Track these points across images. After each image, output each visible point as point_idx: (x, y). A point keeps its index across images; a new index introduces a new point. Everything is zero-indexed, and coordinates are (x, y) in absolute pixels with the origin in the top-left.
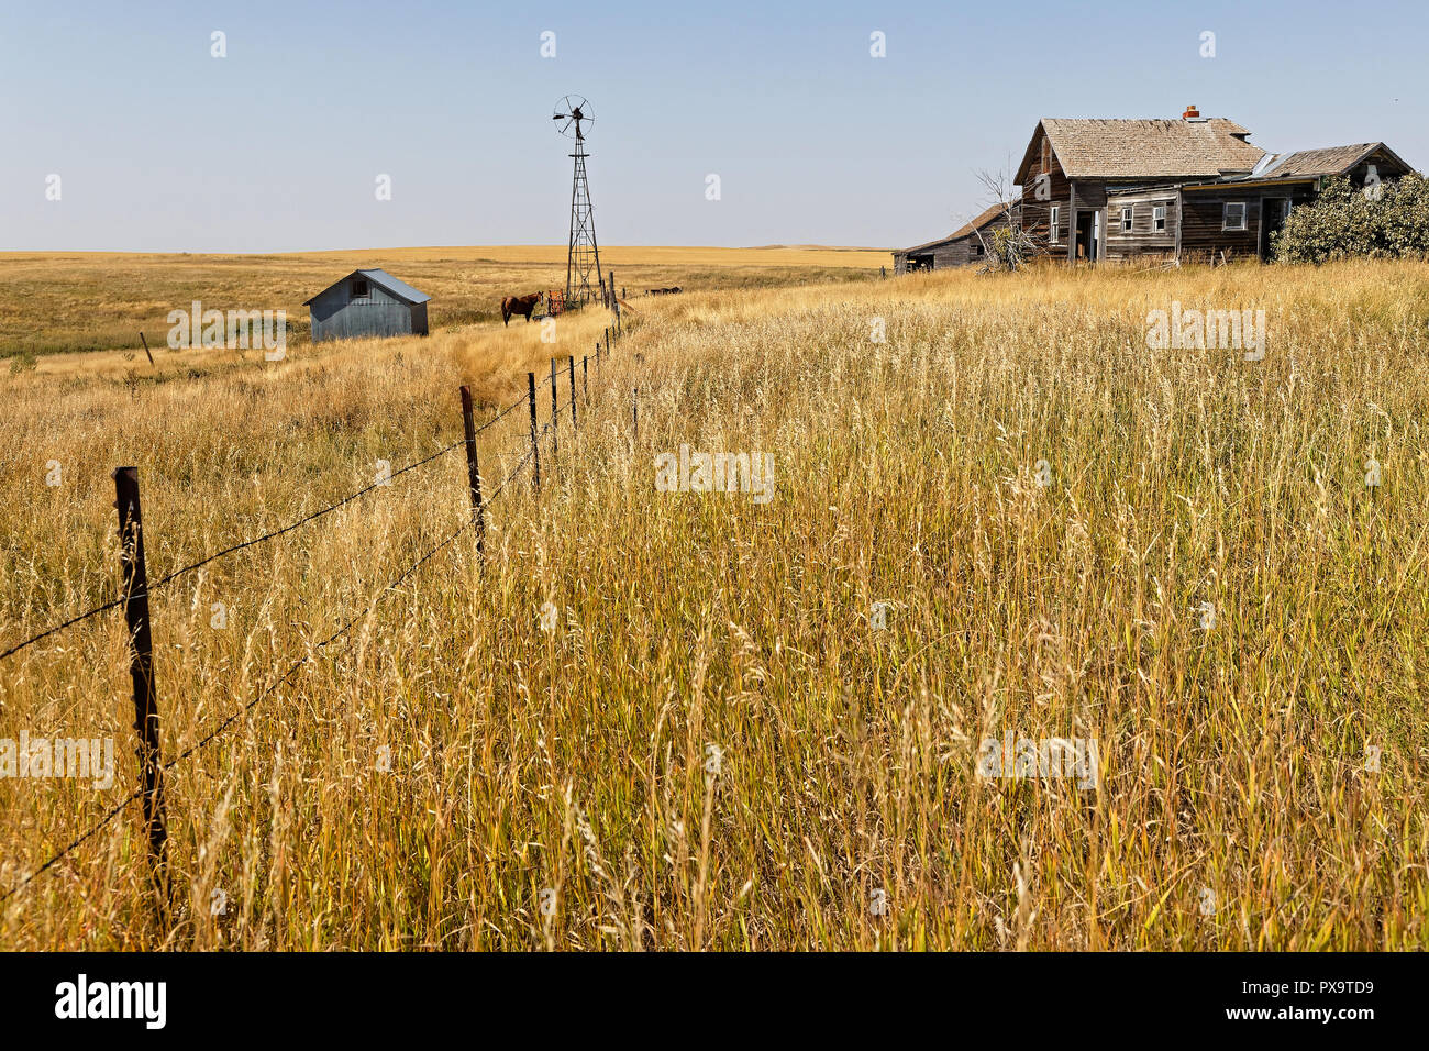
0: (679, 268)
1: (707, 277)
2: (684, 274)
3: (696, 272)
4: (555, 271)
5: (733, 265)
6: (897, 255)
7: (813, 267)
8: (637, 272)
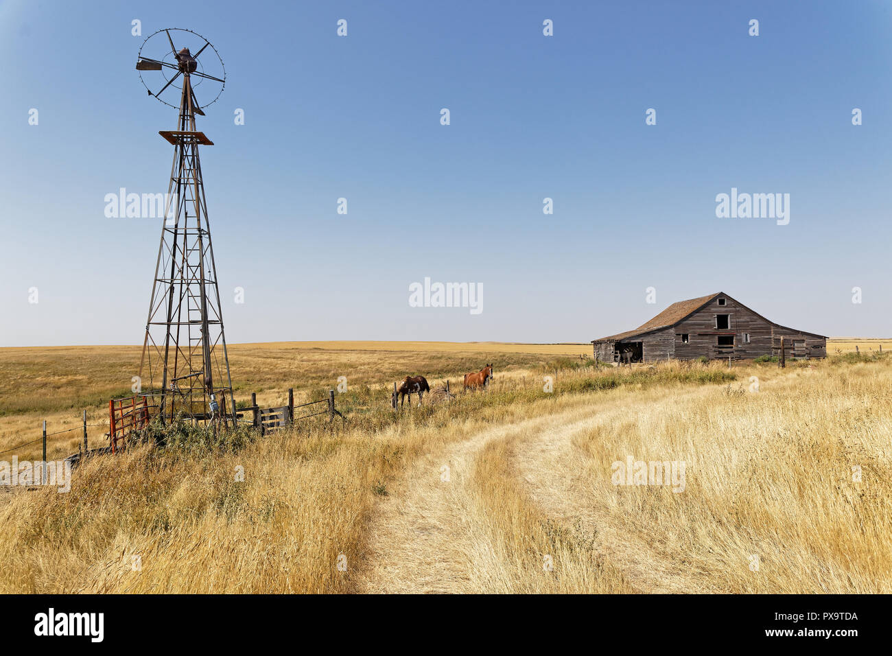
0: (424, 353)
1: (440, 358)
2: (426, 356)
3: (434, 355)
4: (353, 355)
5: (455, 351)
6: (596, 343)
7: (500, 352)
8: (401, 355)
